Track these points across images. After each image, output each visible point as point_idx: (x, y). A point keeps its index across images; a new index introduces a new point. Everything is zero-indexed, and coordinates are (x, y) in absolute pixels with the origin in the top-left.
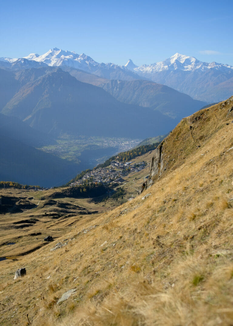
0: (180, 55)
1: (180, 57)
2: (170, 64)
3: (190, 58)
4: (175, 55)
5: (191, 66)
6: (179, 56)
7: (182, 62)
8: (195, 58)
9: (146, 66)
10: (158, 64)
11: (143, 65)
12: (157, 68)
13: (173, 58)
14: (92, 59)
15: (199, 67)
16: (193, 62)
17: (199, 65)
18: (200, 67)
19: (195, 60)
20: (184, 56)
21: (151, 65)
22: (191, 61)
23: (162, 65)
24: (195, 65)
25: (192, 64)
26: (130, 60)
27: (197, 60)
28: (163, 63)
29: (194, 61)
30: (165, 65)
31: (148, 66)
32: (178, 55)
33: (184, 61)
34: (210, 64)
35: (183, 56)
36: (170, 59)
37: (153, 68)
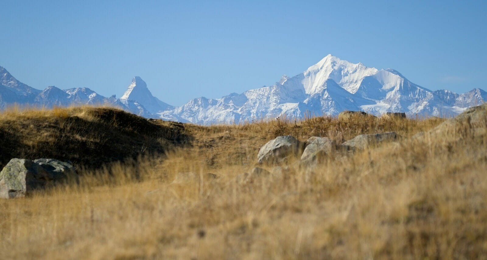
0: (340, 62)
1: (340, 70)
2: (305, 96)
3: (380, 74)
4: (320, 64)
5: (387, 106)
6: (336, 68)
7: (352, 89)
8: (400, 75)
9: (206, 103)
10: (252, 96)
11: (196, 101)
12: (254, 111)
13: (316, 73)
14: (5, 71)
15: (421, 108)
16: (392, 89)
17: (418, 100)
18: (425, 110)
19: (399, 82)
20: (355, 66)
21: (227, 100)
22: (387, 87)
23: (273, 99)
24: (401, 101)
25: (388, 96)
26: (139, 81)
27: (406, 81)
28: (276, 94)
29: (397, 88)
30: (283, 101)
31: (214, 103)
32: (334, 63)
33: (358, 85)
34: (460, 99)
35: (351, 67)
36: (301, 77)
37: (239, 111)
